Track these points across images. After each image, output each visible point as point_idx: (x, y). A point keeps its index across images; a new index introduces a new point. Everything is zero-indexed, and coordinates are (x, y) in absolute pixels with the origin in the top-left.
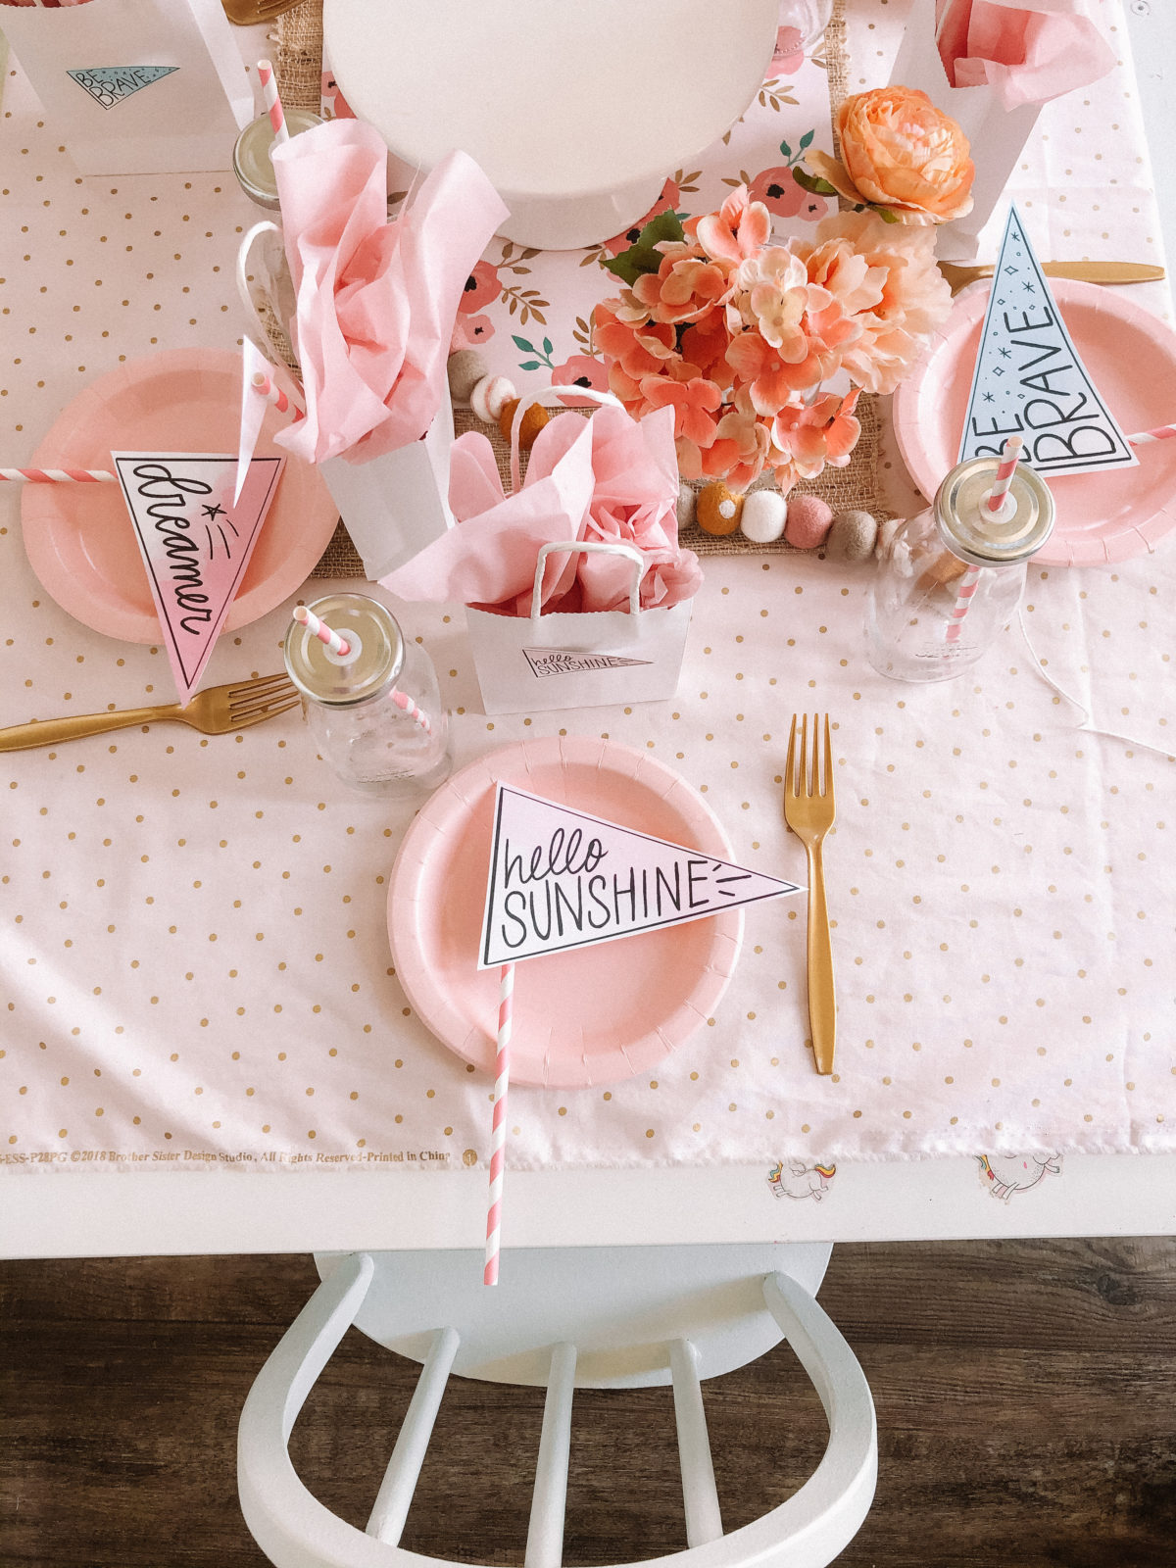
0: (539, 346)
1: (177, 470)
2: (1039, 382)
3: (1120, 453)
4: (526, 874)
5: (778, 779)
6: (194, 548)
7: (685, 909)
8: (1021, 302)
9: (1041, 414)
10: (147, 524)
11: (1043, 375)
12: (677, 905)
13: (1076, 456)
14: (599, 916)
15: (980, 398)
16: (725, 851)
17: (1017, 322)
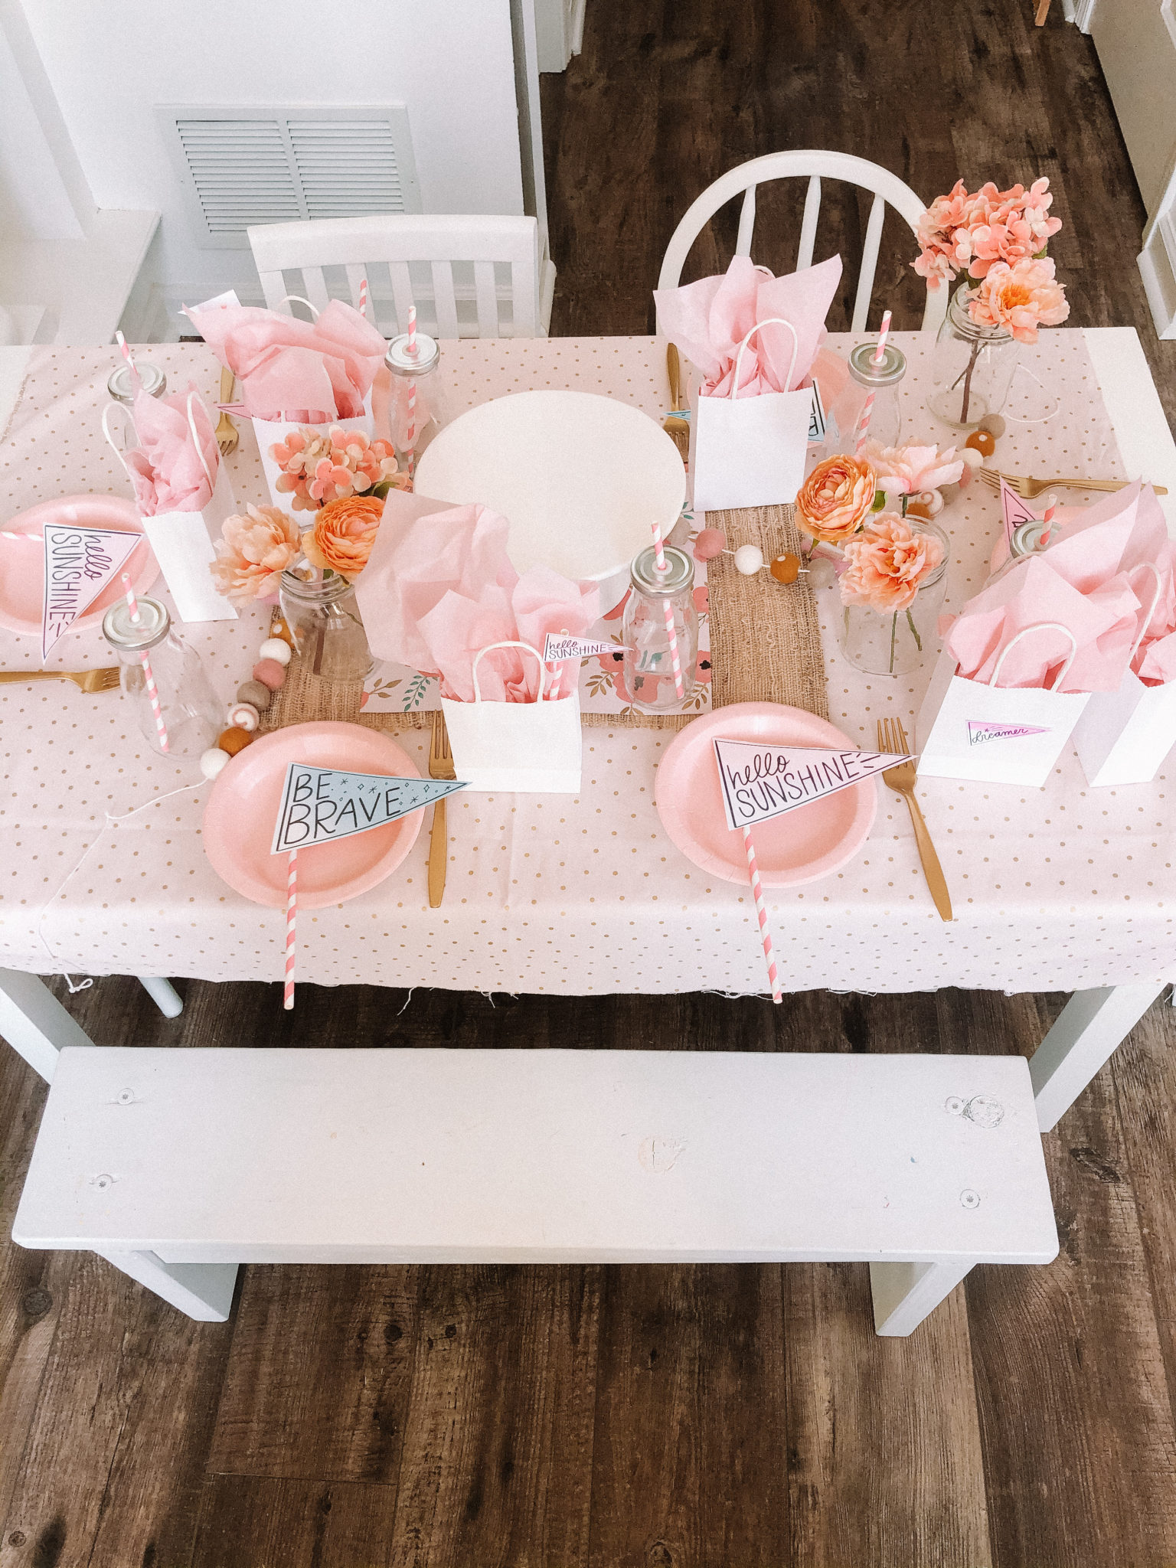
2: (349, 808)
3: (283, 846)
4: (90, 545)
7: (50, 611)
8: (405, 797)
9: (326, 809)
11: (354, 811)
12: (53, 608)
13: (289, 824)
14: (58, 576)
16: (75, 627)
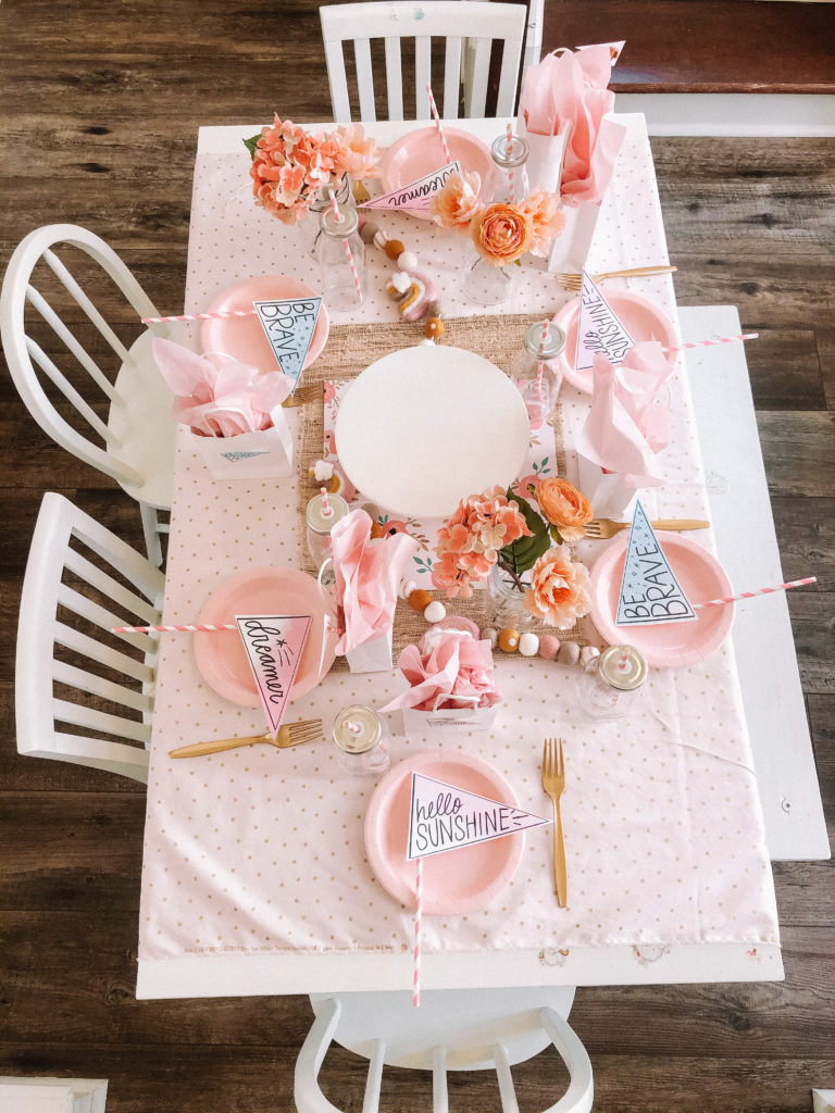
0: (425, 562)
1: (265, 623)
2: (652, 579)
3: (690, 614)
4: (427, 815)
5: (539, 767)
6: (273, 661)
7: (499, 831)
8: (643, 543)
9: (654, 594)
10: (252, 650)
11: (654, 576)
12: (495, 829)
13: (670, 614)
14: (460, 835)
15: (626, 586)
16: (516, 804)
17: (642, 551)
